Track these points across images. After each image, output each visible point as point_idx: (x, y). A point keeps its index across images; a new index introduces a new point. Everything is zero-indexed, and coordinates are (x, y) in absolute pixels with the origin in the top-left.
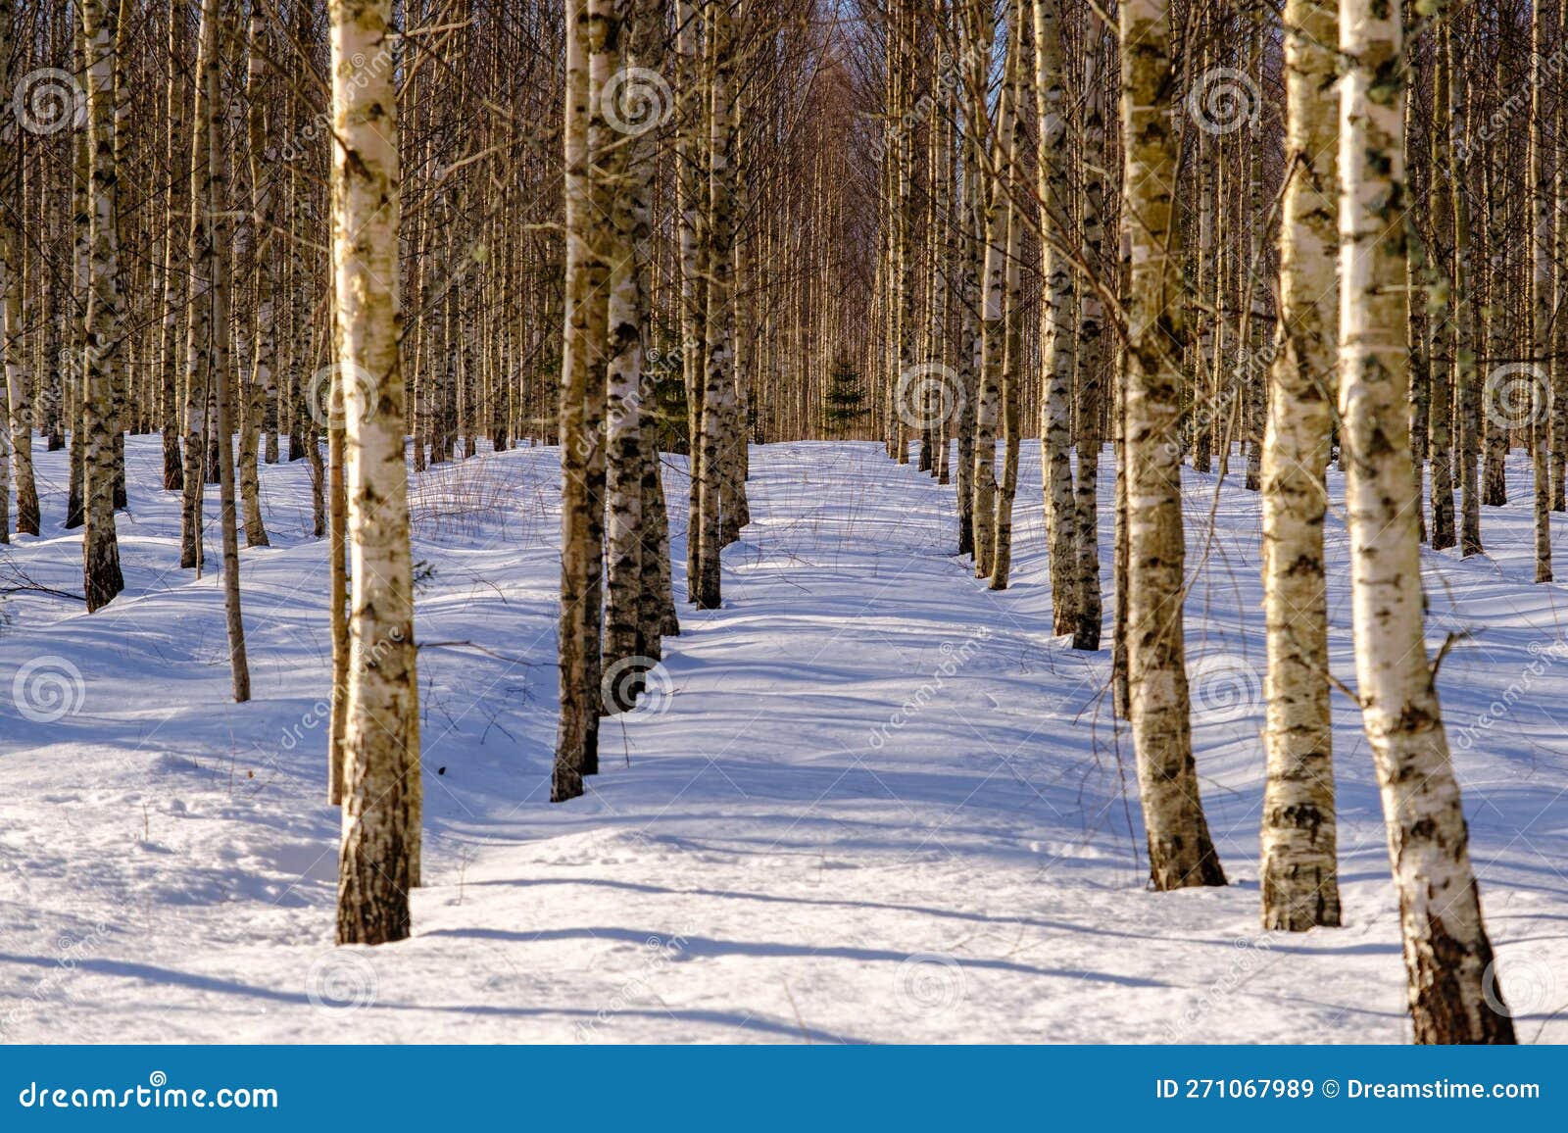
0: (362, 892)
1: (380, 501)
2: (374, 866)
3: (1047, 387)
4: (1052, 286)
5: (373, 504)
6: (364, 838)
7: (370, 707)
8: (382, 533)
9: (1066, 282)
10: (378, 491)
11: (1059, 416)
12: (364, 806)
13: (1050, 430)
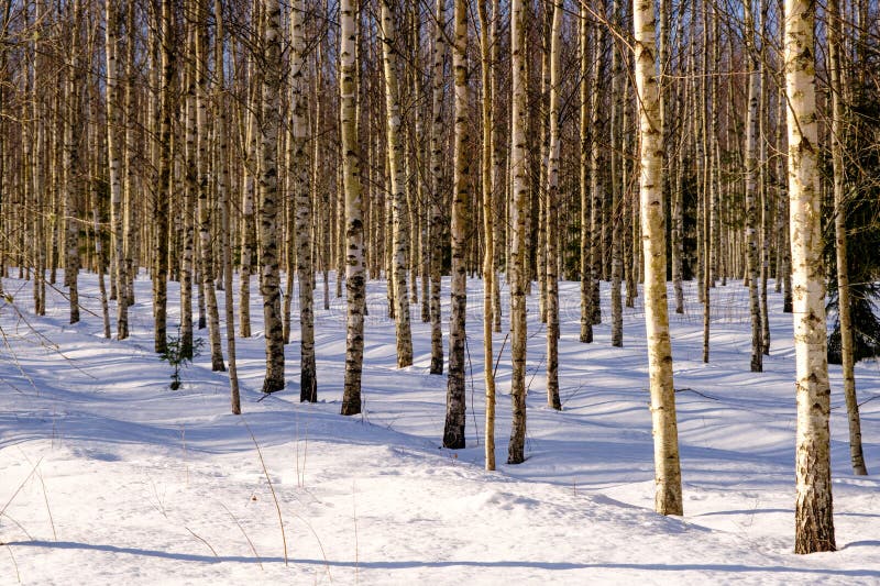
0: (818, 524)
1: (818, 320)
2: (823, 510)
3: (395, 248)
4: (397, 200)
5: (814, 322)
6: (817, 496)
7: (816, 428)
8: (819, 337)
9: (403, 198)
10: (817, 315)
11: (403, 262)
12: (816, 478)
13: (398, 269)
